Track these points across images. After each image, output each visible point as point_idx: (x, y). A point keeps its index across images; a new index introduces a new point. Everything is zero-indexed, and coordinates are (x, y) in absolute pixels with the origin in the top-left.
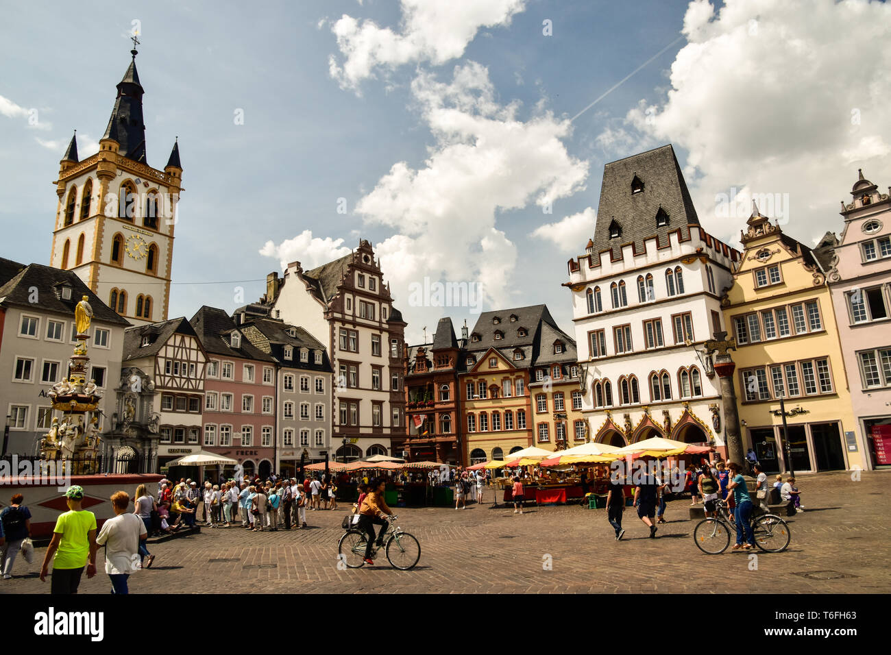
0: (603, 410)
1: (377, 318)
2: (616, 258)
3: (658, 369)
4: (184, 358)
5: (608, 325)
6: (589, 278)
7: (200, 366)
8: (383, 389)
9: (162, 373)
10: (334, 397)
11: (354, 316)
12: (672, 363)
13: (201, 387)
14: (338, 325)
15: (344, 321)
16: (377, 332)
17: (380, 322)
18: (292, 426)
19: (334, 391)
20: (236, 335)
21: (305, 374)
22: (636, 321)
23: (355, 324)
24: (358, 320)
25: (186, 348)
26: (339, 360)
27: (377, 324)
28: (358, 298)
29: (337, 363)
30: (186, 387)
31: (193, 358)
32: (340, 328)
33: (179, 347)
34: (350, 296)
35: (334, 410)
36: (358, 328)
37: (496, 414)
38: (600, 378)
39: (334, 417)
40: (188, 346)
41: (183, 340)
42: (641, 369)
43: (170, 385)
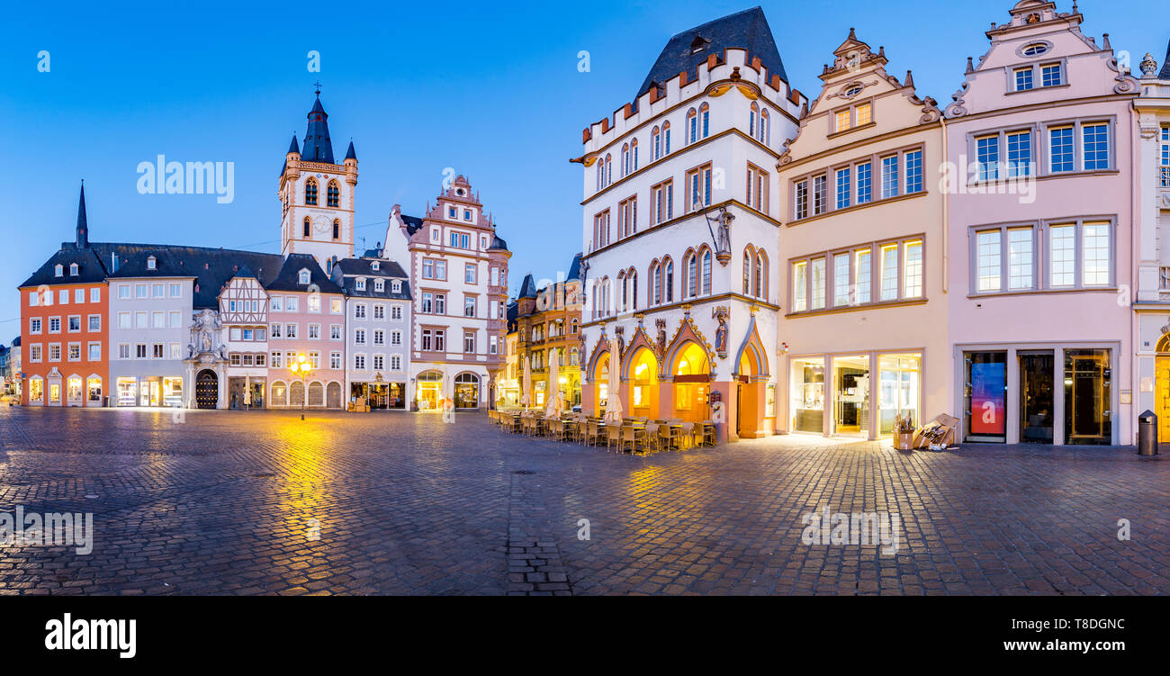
1: (474, 247)
4: (247, 297)
7: (262, 303)
8: (479, 317)
9: (227, 311)
10: (413, 324)
11: (442, 246)
13: (264, 320)
14: (420, 255)
15: (428, 251)
16: (474, 261)
17: (478, 251)
18: (364, 352)
19: (413, 318)
20: (305, 273)
21: (380, 302)
23: (442, 253)
24: (446, 249)
25: (247, 289)
26: (421, 288)
27: (474, 254)
28: (448, 229)
29: (419, 291)
30: (249, 320)
31: (255, 295)
32: (424, 258)
33: (241, 289)
34: (438, 227)
35: (413, 336)
36: (446, 257)
39: (413, 343)
40: (249, 287)
41: (244, 283)
43: (234, 320)
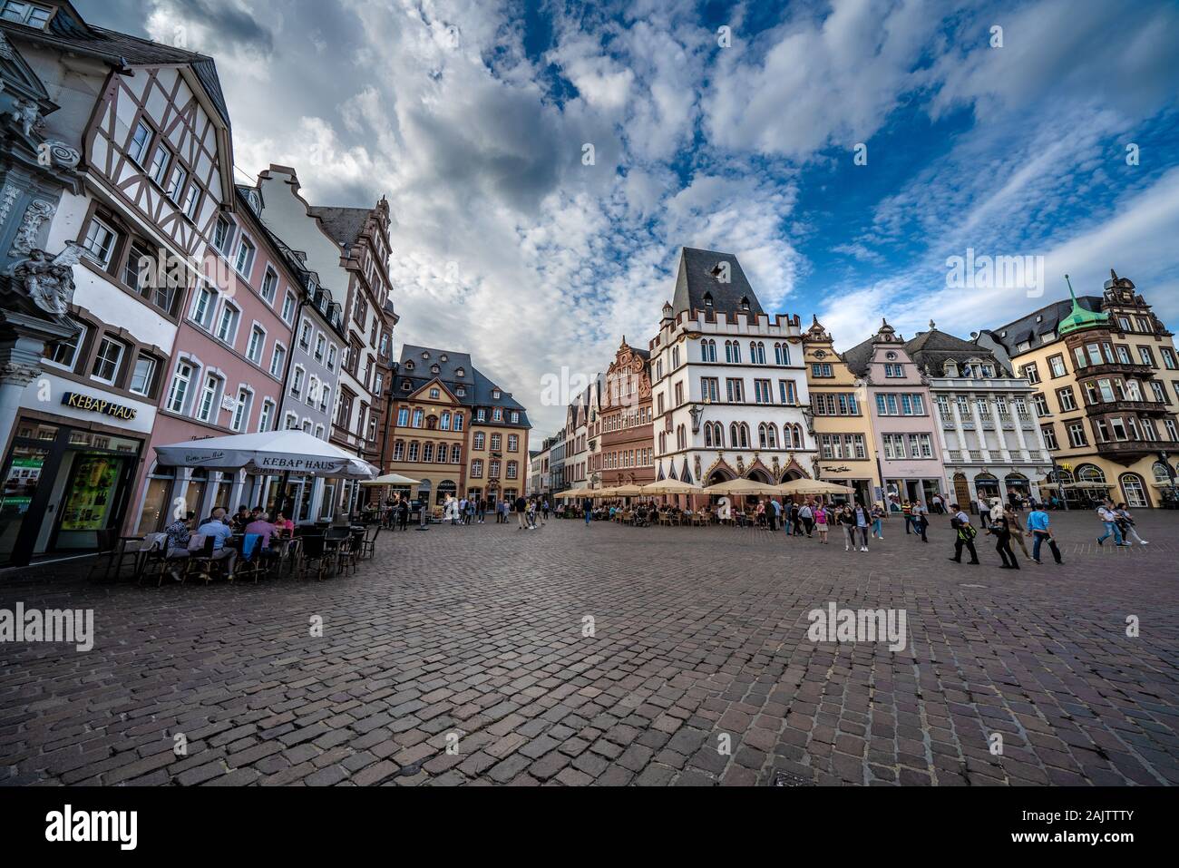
0: (717, 450)
2: (731, 320)
3: (768, 421)
5: (722, 375)
6: (703, 330)
12: (781, 418)
22: (749, 377)
29: (348, 335)
37: (429, 445)
38: (713, 420)
39: (334, 411)
42: (753, 418)
